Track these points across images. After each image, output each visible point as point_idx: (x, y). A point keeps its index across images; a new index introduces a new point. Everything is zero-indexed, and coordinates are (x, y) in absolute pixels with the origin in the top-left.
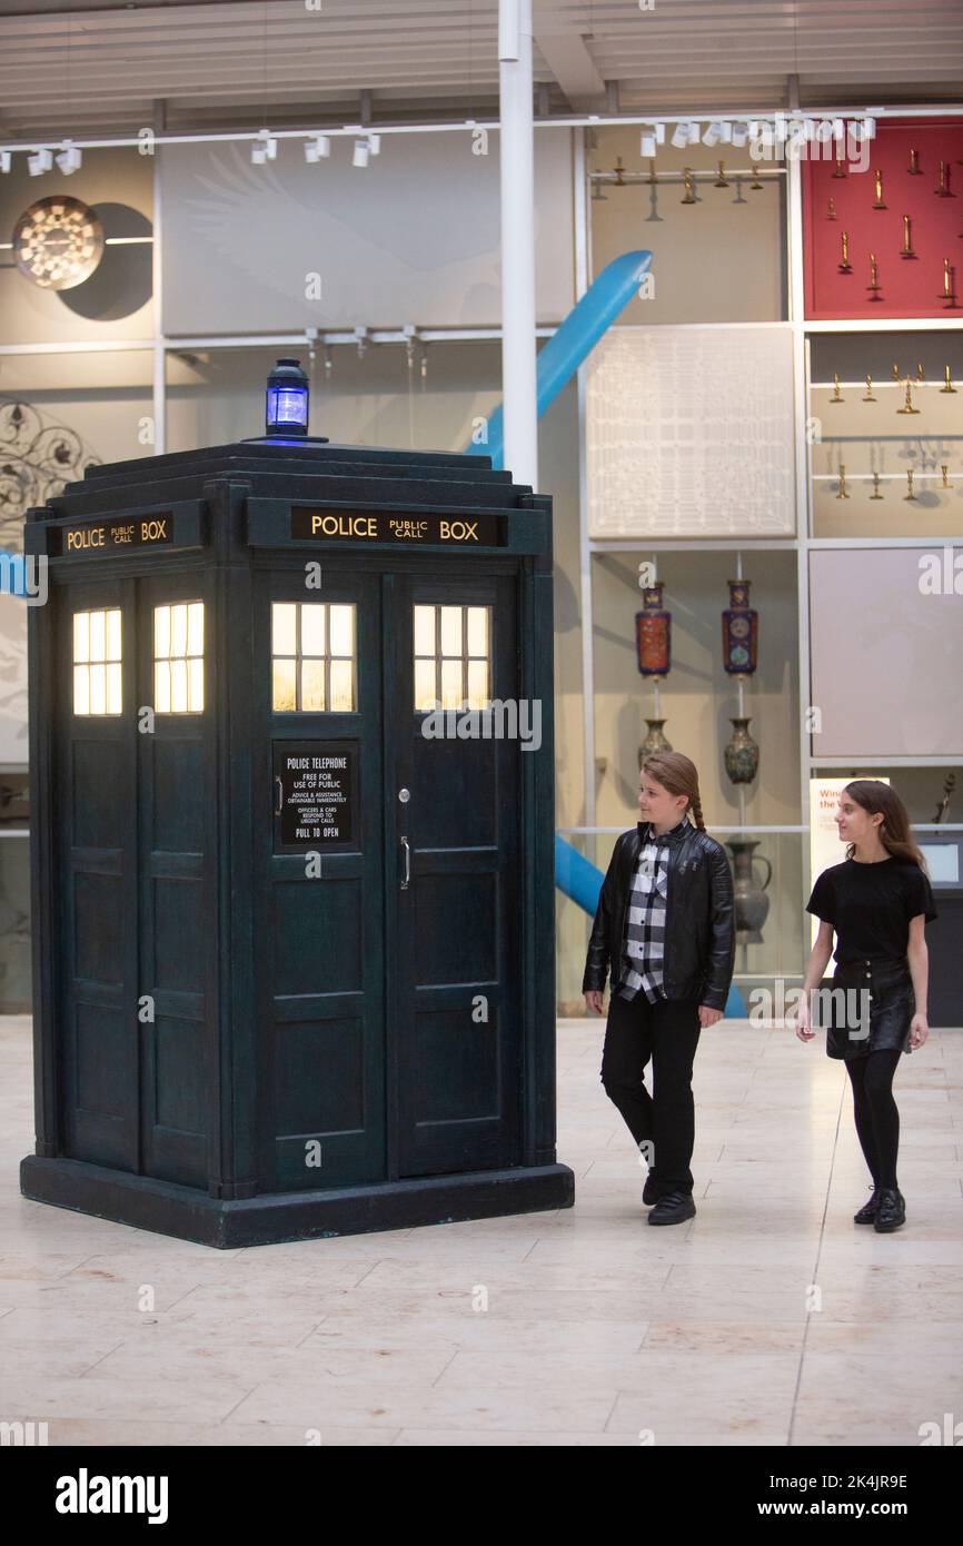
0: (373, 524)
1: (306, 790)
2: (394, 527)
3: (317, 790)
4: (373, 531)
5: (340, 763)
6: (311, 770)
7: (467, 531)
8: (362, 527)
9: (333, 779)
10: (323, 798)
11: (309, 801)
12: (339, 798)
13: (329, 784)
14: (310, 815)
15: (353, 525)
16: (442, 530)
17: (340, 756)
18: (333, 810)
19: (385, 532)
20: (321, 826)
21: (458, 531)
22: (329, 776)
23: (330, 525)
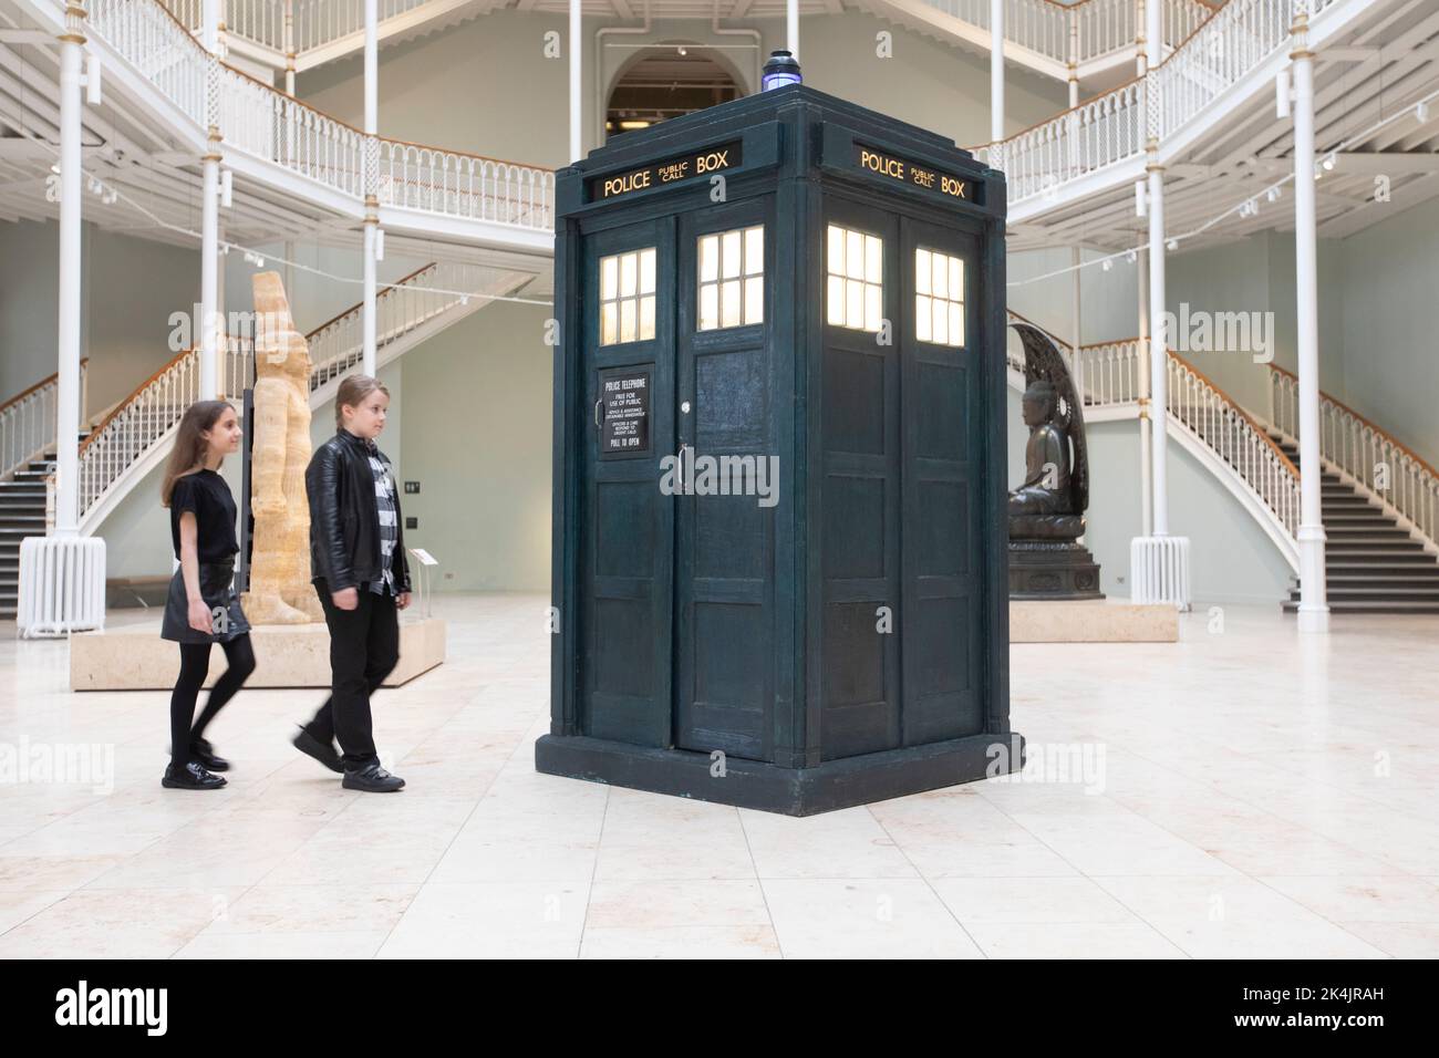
0: (647, 176)
1: (619, 407)
2: (663, 174)
3: (627, 406)
4: (647, 182)
5: (640, 383)
6: (622, 391)
7: (719, 160)
8: (639, 181)
9: (636, 397)
10: (629, 413)
11: (619, 416)
12: (639, 413)
13: (633, 402)
14: (621, 428)
15: (633, 180)
16: (699, 165)
17: (640, 377)
18: (635, 423)
19: (656, 180)
20: (628, 437)
21: (712, 162)
22: (633, 395)
23: (617, 186)
